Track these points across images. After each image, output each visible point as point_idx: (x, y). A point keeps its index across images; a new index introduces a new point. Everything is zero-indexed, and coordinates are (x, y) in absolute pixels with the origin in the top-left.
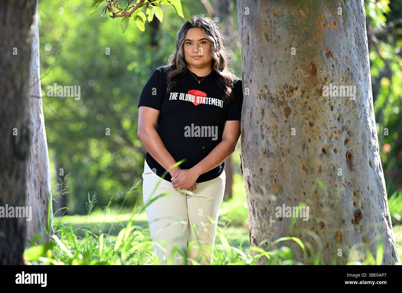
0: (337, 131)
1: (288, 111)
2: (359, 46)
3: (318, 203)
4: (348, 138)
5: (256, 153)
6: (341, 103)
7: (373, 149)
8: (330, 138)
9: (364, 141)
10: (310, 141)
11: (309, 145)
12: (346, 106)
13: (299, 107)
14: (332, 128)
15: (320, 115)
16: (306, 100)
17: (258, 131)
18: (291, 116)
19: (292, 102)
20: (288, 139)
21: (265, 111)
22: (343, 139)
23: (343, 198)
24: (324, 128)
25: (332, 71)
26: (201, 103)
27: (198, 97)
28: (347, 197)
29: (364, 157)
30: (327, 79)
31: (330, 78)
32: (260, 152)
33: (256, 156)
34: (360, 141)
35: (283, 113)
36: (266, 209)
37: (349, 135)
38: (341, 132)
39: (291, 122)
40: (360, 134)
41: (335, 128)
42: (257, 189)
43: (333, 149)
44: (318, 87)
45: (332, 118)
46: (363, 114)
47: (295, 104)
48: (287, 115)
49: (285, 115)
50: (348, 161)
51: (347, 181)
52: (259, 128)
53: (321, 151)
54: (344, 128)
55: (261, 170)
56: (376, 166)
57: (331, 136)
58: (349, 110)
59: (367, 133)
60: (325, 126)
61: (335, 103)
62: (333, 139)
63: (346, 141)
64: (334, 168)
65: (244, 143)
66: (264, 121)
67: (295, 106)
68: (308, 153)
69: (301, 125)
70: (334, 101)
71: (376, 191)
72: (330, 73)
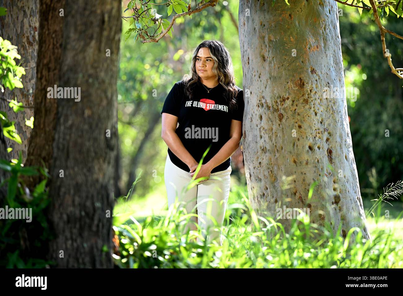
0: (320, 132)
1: (281, 117)
2: (336, 65)
3: (306, 189)
4: (329, 137)
5: (256, 150)
6: (323, 110)
7: (348, 146)
8: (315, 137)
9: (341, 140)
10: (298, 140)
11: (298, 143)
12: (327, 112)
13: (290, 113)
14: (316, 130)
15: (307, 119)
16: (295, 107)
17: (257, 133)
18: (284, 120)
19: (284, 109)
20: (281, 138)
21: (263, 116)
22: (325, 139)
23: (326, 185)
24: (310, 130)
25: (316, 85)
26: (210, 109)
27: (208, 104)
28: (328, 184)
29: (341, 152)
30: (312, 91)
31: (314, 90)
32: (259, 149)
33: (256, 152)
34: (338, 140)
35: (277, 118)
36: (264, 194)
37: (329, 135)
38: (323, 133)
39: (284, 125)
40: (338, 134)
41: (318, 129)
42: (257, 178)
43: (317, 147)
44: (304, 97)
45: (316, 122)
46: (340, 118)
47: (287, 111)
48: (280, 120)
49: (279, 119)
50: (328, 155)
51: (328, 171)
52: (258, 130)
53: (308, 147)
54: (325, 130)
55: (260, 163)
56: (351, 160)
57: (315, 136)
58: (329, 115)
59: (343, 133)
60: (311, 128)
61: (318, 110)
62: (317, 138)
63: (327, 140)
64: (318, 161)
65: (246, 142)
66: (262, 124)
67: (287, 113)
68: (298, 150)
69: (292, 127)
70: (317, 108)
71: (351, 180)
72: (314, 86)
